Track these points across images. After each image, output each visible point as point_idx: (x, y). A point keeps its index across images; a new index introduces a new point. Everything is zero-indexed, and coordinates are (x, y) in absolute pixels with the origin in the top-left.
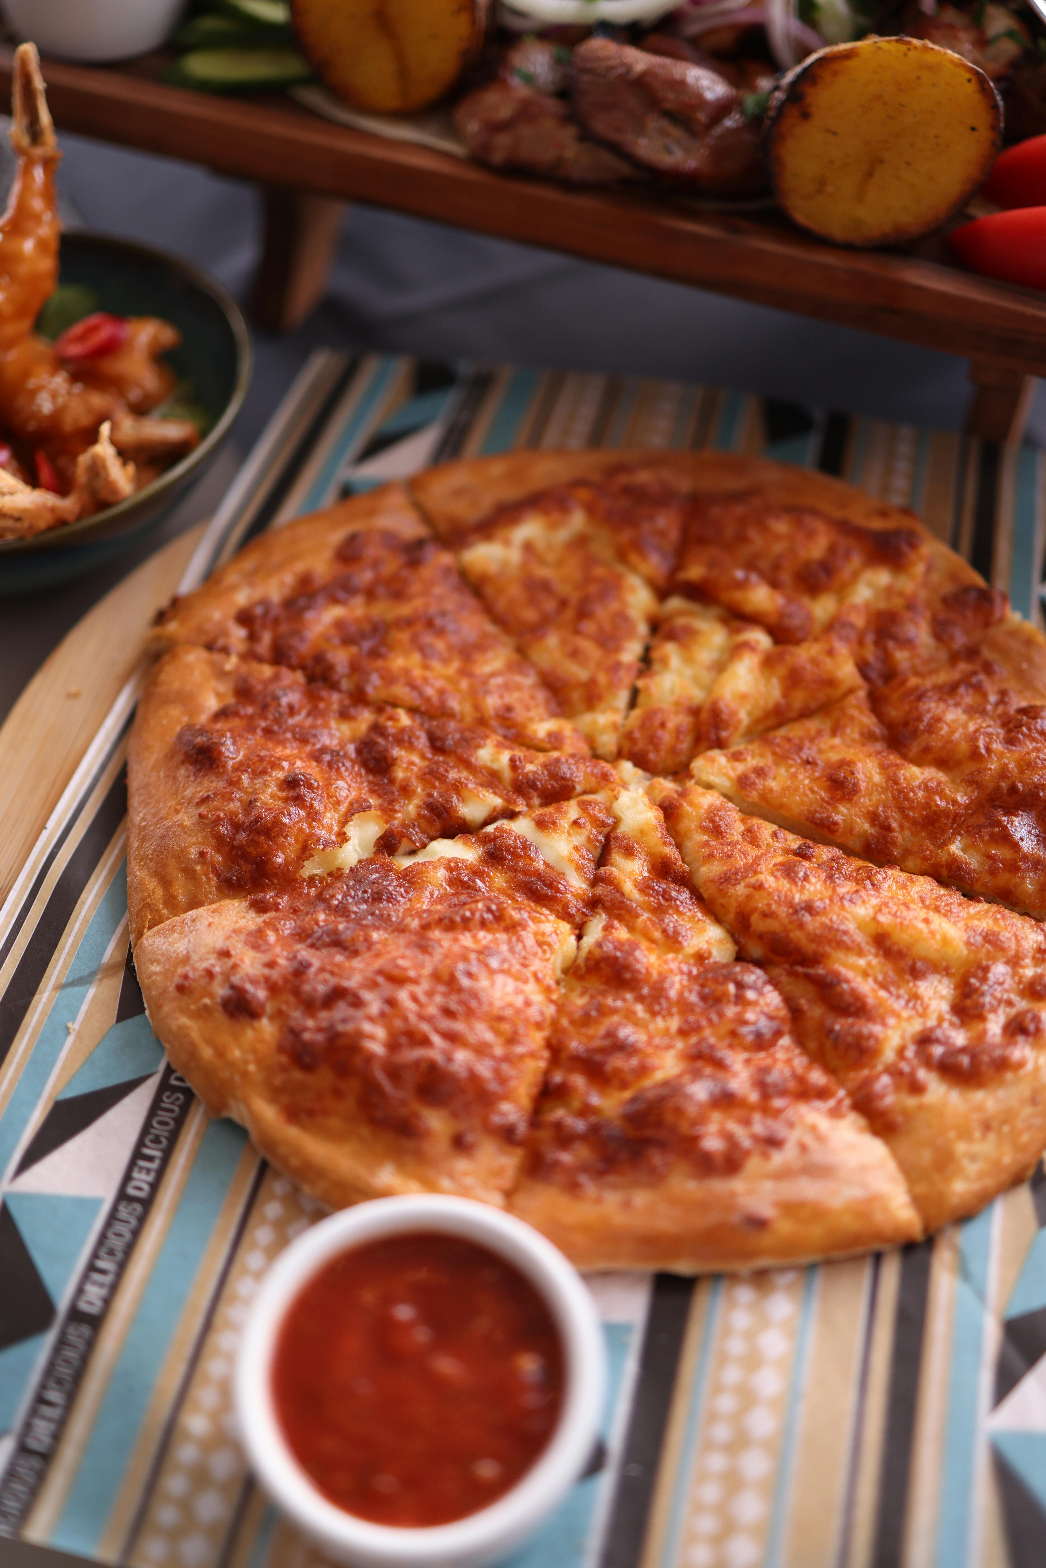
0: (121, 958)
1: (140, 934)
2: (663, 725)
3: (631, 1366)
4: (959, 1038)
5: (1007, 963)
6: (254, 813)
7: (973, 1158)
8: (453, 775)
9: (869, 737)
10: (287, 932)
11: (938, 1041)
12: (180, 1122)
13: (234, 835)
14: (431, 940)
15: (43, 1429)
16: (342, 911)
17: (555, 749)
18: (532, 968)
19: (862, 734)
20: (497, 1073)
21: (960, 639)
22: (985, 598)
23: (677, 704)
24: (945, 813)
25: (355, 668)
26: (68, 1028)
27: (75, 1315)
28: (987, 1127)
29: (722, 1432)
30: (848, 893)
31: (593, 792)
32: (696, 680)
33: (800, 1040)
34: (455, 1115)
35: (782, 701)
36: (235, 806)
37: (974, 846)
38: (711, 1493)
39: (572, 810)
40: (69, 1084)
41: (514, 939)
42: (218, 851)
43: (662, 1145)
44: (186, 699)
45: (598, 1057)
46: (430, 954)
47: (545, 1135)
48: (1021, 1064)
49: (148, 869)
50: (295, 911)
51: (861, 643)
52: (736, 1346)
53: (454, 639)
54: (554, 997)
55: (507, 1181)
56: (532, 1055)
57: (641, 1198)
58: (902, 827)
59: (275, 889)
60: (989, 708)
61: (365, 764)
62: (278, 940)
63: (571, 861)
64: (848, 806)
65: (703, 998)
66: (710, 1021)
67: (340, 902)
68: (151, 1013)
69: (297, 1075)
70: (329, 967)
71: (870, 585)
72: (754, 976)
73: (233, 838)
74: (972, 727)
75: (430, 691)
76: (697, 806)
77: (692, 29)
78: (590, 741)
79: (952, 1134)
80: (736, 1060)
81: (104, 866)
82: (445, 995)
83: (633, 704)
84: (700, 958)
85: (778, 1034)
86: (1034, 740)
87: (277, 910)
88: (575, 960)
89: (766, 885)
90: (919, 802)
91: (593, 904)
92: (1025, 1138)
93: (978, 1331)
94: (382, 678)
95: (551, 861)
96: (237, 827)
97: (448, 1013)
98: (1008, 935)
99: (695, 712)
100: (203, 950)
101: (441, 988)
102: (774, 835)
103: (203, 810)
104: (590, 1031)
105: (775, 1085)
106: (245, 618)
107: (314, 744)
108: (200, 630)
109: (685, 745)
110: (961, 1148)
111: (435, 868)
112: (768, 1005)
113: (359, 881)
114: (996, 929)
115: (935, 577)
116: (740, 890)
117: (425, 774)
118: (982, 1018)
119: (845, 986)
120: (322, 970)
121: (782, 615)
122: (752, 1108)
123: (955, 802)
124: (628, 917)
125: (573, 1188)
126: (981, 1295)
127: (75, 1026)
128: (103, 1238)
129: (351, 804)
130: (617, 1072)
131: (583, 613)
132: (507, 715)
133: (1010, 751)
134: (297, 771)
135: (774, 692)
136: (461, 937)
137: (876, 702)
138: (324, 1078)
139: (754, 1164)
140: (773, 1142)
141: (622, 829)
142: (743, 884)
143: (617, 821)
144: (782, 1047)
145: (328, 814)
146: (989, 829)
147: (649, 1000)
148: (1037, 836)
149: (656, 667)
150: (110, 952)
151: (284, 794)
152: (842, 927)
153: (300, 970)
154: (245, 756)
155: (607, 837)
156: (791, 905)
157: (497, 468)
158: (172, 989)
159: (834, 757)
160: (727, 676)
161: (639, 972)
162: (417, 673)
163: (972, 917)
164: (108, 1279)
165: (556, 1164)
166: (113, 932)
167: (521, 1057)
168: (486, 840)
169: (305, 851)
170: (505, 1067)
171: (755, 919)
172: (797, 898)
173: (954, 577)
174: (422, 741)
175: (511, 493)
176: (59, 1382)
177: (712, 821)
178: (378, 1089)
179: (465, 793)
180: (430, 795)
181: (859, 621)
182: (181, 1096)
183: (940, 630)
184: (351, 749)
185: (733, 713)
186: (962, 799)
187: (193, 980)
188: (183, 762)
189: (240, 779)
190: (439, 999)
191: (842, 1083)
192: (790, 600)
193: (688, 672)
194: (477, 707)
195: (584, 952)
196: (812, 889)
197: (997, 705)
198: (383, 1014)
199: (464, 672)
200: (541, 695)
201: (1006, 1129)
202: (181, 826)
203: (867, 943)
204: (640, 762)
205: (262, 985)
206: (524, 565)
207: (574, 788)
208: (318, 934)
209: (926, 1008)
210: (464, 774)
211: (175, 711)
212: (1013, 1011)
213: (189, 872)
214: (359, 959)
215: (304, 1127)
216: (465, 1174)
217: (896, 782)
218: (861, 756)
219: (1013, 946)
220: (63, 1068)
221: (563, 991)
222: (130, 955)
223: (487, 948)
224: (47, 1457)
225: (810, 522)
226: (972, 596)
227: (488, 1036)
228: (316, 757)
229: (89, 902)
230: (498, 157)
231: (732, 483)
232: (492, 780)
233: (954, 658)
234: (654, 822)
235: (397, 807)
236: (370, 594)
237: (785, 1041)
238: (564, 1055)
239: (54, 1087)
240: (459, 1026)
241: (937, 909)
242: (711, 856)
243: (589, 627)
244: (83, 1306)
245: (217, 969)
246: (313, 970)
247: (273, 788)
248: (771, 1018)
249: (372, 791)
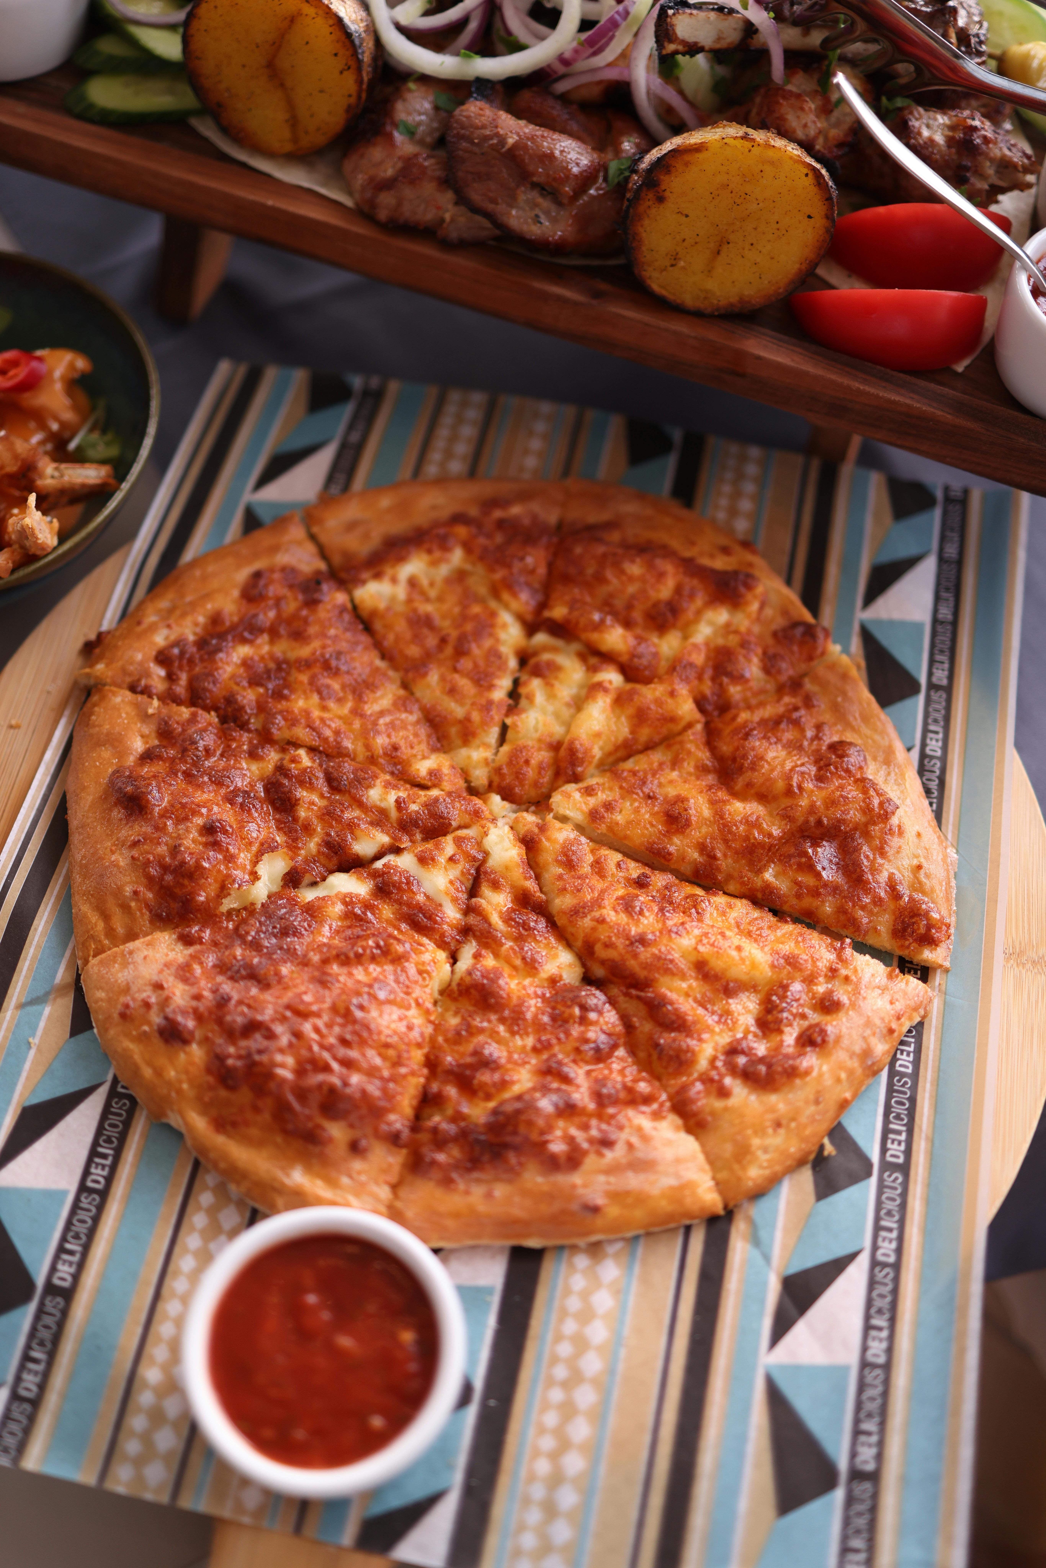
0: (70, 979)
1: (86, 962)
2: (527, 762)
3: (491, 1321)
4: (761, 1049)
5: (803, 981)
6: (179, 857)
7: (765, 1150)
8: (347, 815)
9: (703, 770)
10: (210, 964)
11: (743, 1052)
12: (127, 1124)
13: (163, 875)
14: (330, 975)
15: (30, 1381)
16: (256, 946)
17: (435, 786)
18: (414, 995)
19: (697, 767)
20: (384, 1090)
21: (787, 670)
22: (810, 632)
23: (540, 740)
24: (761, 845)
25: (261, 707)
26: (29, 1043)
27: (50, 1289)
28: (778, 1125)
29: (561, 1372)
30: (675, 925)
31: (466, 826)
32: (557, 715)
33: (632, 1051)
34: (352, 1126)
35: (630, 736)
36: (162, 850)
37: (784, 873)
38: (551, 1419)
39: (448, 846)
40: (33, 1092)
41: (399, 969)
42: (150, 889)
43: (516, 1148)
44: (115, 742)
45: (468, 1072)
46: (329, 989)
47: (424, 1137)
48: (807, 1072)
49: (91, 903)
50: (215, 944)
51: (700, 678)
52: (574, 1304)
53: (347, 679)
54: (432, 1018)
55: (393, 1178)
56: (413, 1073)
57: (500, 1191)
58: (725, 855)
59: (199, 923)
60: (806, 743)
61: (272, 803)
62: (203, 973)
63: (447, 893)
64: (681, 837)
65: (554, 1018)
66: (559, 1039)
67: (254, 938)
68: (99, 1031)
69: (223, 1093)
70: (246, 1001)
71: (711, 623)
72: (596, 998)
73: (162, 879)
74: (788, 765)
75: (328, 733)
76: (555, 841)
77: (562, 87)
78: (465, 774)
79: (749, 1132)
80: (579, 1073)
81: (52, 893)
82: (342, 1026)
83: (502, 739)
84: (553, 981)
85: (614, 1047)
86: (840, 777)
87: (201, 943)
88: (450, 985)
89: (608, 920)
90: (740, 836)
91: (466, 931)
92: (808, 1132)
93: (765, 1284)
94: (285, 719)
95: (430, 893)
96: (165, 868)
97: (344, 1042)
98: (805, 957)
99: (556, 747)
100: (141, 982)
101: (339, 1020)
102: (618, 865)
103: (135, 853)
104: (461, 1049)
105: (609, 1096)
106: (162, 658)
107: (228, 787)
108: (124, 671)
109: (546, 779)
110: (756, 1142)
111: (333, 904)
112: (607, 1023)
113: (269, 917)
114: (796, 952)
115: (769, 612)
116: (586, 922)
117: (324, 814)
118: (780, 1032)
119: (669, 1007)
120: (240, 1002)
121: (633, 655)
122: (590, 1115)
123: (770, 835)
124: (494, 946)
125: (447, 1182)
126: (767, 1258)
127: (35, 1041)
128: (69, 1224)
129: (262, 844)
130: (483, 1085)
131: (461, 652)
132: (394, 754)
133: (819, 788)
134: (214, 817)
135: (624, 730)
136: (355, 972)
137: (711, 736)
138: (244, 1095)
139: (590, 1162)
140: (606, 1143)
141: (492, 863)
142: (589, 917)
143: (487, 854)
144: (617, 1057)
145: (242, 855)
146: (797, 859)
147: (509, 1022)
148: (837, 864)
149: (523, 702)
150: (61, 974)
151: (204, 839)
152: (670, 957)
153: (223, 1002)
154: (169, 802)
155: (478, 870)
156: (628, 937)
157: (385, 501)
158: (116, 1016)
159: (672, 792)
160: (583, 716)
161: (502, 998)
162: (316, 713)
163: (778, 941)
164: (76, 1259)
165: (433, 1163)
166: (63, 956)
167: (404, 1076)
168: (375, 875)
169: (223, 890)
170: (391, 1085)
171: (598, 948)
172: (633, 931)
173: (785, 612)
174: (321, 782)
175: (398, 527)
176: (42, 1344)
177: (566, 855)
178: (288, 1108)
179: (358, 832)
180: (329, 835)
181: (699, 659)
182: (127, 1102)
183: (769, 665)
184: (260, 787)
185: (587, 751)
186: (776, 832)
187: (134, 1009)
188: (116, 804)
189: (165, 824)
190: (337, 1030)
191: (664, 1088)
192: (640, 639)
193: (550, 708)
194: (368, 747)
195: (457, 977)
196: (646, 922)
197: (813, 739)
198: (291, 1045)
199: (357, 712)
200: (423, 731)
201: (793, 1125)
202: (117, 866)
203: (689, 969)
204: (507, 796)
205: (192, 1016)
206: (409, 601)
207: (450, 824)
208: (236, 968)
209: (735, 1023)
210: (357, 813)
211: (106, 753)
212: (806, 1024)
213: (125, 907)
214: (270, 992)
215: (229, 1136)
216: (359, 1173)
217: (722, 817)
218: (694, 792)
219: (809, 966)
220: (27, 1078)
221: (440, 1010)
222: (78, 976)
223: (376, 980)
224: (36, 1403)
225: (660, 563)
226: (799, 631)
227: (378, 1061)
228: (230, 799)
229: (40, 929)
230: (383, 215)
231: (594, 516)
232: (380, 818)
233: (781, 690)
234: (517, 859)
235: (300, 845)
236: (274, 633)
237: (621, 1052)
238: (439, 1070)
239: (21, 1094)
240: (353, 1054)
241: (749, 934)
242: (565, 889)
243: (465, 664)
244: (56, 1281)
245: (153, 1000)
246: (233, 1002)
247: (194, 834)
248: (609, 1035)
249: (279, 829)
